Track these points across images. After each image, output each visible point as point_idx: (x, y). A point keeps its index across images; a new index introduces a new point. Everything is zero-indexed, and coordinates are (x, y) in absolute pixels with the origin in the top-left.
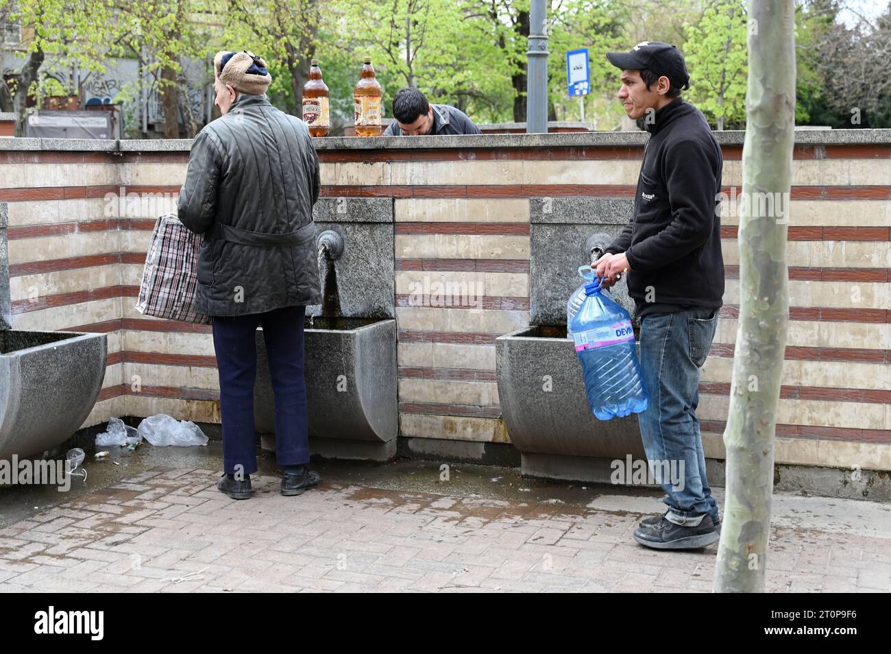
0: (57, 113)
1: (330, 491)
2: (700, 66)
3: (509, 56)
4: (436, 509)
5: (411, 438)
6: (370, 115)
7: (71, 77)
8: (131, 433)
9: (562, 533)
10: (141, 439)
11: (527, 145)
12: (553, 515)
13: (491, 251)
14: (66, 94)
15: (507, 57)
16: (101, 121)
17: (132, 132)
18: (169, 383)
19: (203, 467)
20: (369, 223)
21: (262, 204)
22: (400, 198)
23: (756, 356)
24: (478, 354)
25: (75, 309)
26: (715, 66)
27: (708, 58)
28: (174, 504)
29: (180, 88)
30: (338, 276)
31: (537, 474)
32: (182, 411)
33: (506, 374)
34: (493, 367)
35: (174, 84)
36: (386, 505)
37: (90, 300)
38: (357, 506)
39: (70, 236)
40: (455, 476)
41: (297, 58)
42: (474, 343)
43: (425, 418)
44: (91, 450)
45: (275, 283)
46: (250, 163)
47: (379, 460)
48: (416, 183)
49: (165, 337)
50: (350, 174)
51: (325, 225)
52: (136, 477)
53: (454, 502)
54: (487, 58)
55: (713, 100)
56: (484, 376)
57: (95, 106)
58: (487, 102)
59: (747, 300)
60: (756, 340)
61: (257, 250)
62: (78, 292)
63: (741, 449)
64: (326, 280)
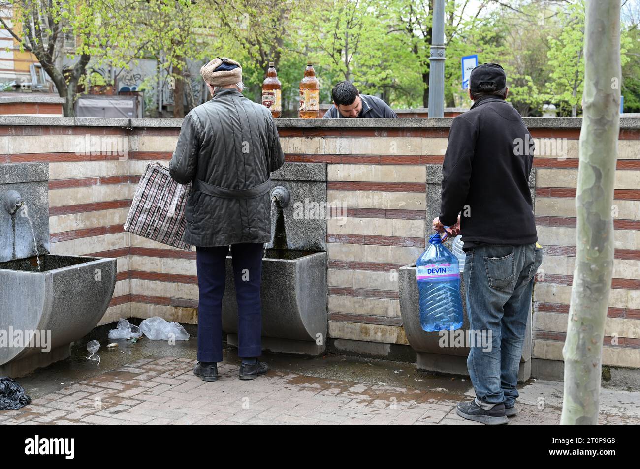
0: (98, 97)
1: (275, 377)
2: (560, 68)
3: (420, 60)
4: (352, 393)
5: (336, 339)
6: (310, 103)
7: (110, 71)
8: (134, 330)
9: (445, 414)
10: (141, 335)
11: (425, 126)
12: (439, 400)
13: (397, 203)
14: (105, 84)
15: (419, 60)
16: (129, 103)
17: (152, 111)
18: (162, 295)
19: (185, 357)
20: (308, 182)
21: (227, 167)
22: (332, 164)
23: (589, 292)
24: (386, 279)
25: (96, 240)
26: (571, 68)
27: (566, 62)
28: (161, 384)
29: (186, 80)
30: (285, 220)
31: (428, 369)
32: (171, 315)
33: (406, 294)
34: (397, 289)
35: (181, 77)
36: (316, 389)
37: (107, 234)
38: (294, 389)
39: (94, 187)
40: (368, 368)
41: (266, 60)
42: (383, 271)
43: (347, 325)
44: (105, 341)
45: (234, 225)
46: (220, 138)
47: (312, 355)
48: (343, 152)
49: (160, 261)
50: (295, 146)
51: (276, 182)
52: (136, 363)
53: (366, 388)
54: (404, 61)
55: (569, 93)
56: (390, 295)
57: (126, 92)
58: (404, 92)
59: (582, 249)
60: (588, 279)
61: (222, 200)
62: (99, 228)
63: (576, 362)
64: (277, 222)
